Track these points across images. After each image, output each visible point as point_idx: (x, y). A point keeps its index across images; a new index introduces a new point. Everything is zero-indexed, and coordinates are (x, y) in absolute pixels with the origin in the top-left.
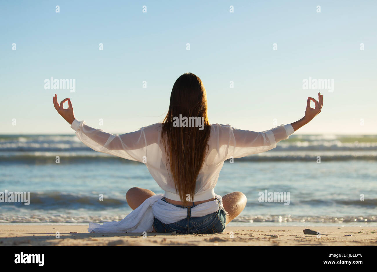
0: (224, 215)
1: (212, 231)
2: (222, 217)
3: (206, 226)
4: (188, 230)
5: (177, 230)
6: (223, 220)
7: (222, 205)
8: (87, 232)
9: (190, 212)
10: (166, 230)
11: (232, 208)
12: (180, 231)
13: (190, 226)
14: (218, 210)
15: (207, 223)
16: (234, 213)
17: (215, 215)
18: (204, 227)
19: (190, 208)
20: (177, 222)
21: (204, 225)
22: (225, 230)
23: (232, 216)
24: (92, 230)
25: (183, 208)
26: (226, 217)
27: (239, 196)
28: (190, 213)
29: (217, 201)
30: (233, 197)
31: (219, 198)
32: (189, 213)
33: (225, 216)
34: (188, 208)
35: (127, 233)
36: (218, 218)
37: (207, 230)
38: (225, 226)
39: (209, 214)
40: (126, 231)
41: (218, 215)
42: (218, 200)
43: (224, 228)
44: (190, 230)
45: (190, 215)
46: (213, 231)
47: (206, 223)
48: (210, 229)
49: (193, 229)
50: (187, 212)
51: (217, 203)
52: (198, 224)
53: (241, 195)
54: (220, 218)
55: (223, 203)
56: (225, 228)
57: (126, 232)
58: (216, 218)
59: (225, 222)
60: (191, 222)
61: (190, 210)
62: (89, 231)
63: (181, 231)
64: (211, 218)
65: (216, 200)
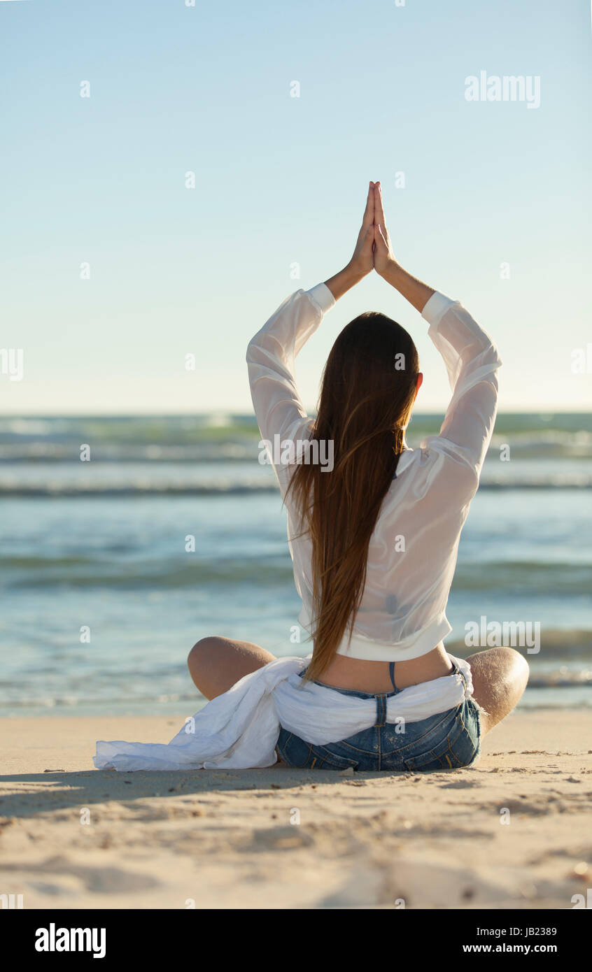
0: (476, 715)
1: (447, 761)
2: (471, 720)
3: (428, 747)
4: (378, 759)
5: (349, 759)
6: (474, 730)
7: (471, 689)
8: (93, 768)
9: (385, 708)
10: (316, 759)
11: (495, 693)
12: (357, 763)
13: (384, 749)
14: (459, 703)
15: (431, 741)
16: (501, 707)
17: (453, 717)
18: (423, 750)
19: (385, 698)
20: (350, 738)
21: (424, 745)
22: (478, 756)
23: (494, 716)
24: (105, 763)
25: (365, 697)
26: (479, 720)
27: (509, 659)
28: (385, 712)
29: (459, 678)
30: (494, 664)
31: (464, 667)
32: (382, 711)
33: (478, 718)
34: (378, 699)
35: (203, 768)
36: (460, 723)
37: (432, 759)
38: (478, 747)
39: (437, 715)
40: (202, 764)
41: (461, 714)
42: (460, 673)
43: (477, 752)
44: (385, 759)
45: (385, 718)
46: (450, 762)
47: (429, 738)
48: (440, 756)
49: (394, 756)
50: (375, 710)
51: (459, 683)
52: (408, 742)
53: (514, 657)
54: (465, 724)
55: (473, 683)
56: (479, 752)
57: (200, 767)
58: (455, 726)
59: (479, 735)
60: (387, 736)
61: (385, 703)
62: (96, 765)
63: (360, 763)
64: (442, 724)
65: (455, 674)
